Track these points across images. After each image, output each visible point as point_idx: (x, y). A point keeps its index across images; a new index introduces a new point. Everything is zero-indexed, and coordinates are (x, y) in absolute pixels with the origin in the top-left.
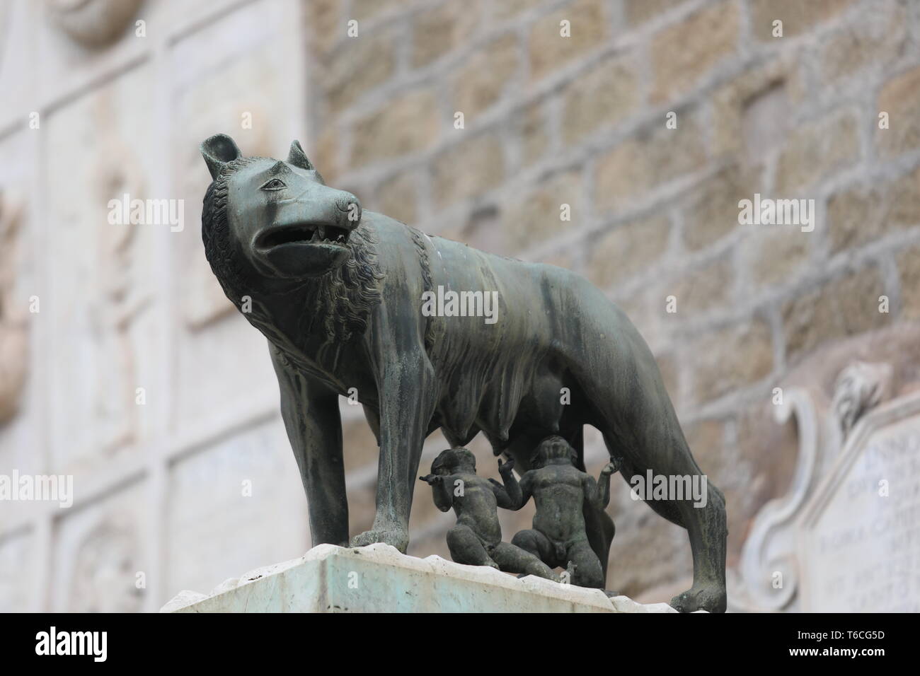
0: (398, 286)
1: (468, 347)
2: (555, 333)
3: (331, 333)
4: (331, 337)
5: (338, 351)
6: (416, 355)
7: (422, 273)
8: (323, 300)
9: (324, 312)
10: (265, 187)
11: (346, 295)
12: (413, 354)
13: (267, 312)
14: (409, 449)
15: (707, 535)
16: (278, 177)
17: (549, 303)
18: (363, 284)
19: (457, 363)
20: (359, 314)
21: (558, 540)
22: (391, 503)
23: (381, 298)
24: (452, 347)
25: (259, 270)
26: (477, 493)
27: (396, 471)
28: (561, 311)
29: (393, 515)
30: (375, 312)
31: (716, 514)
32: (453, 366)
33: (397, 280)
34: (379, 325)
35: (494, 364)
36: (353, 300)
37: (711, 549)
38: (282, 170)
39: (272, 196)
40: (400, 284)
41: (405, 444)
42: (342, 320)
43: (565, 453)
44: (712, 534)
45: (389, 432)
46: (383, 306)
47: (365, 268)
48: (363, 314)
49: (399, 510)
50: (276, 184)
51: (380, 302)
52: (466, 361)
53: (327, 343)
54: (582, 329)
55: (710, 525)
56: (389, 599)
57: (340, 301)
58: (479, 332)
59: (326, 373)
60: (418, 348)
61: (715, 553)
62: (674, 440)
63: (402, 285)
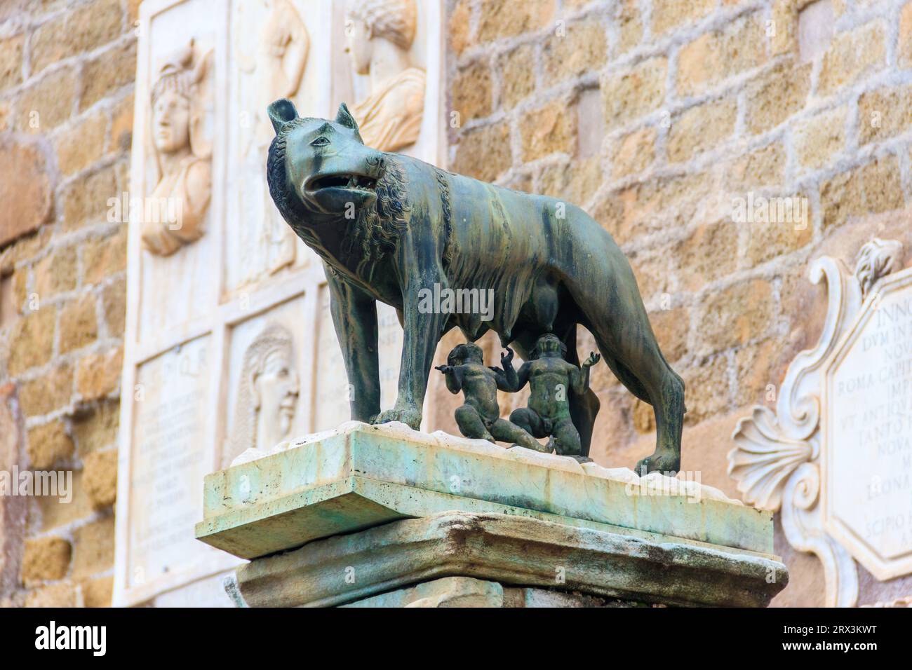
0: (421, 217)
1: (479, 264)
2: (552, 253)
3: (368, 253)
4: (367, 257)
5: (373, 267)
6: (434, 272)
7: (443, 206)
8: (362, 228)
9: (362, 237)
10: (314, 143)
11: (380, 224)
12: (431, 271)
13: (316, 237)
14: (425, 347)
15: (668, 413)
16: (324, 135)
17: (548, 228)
18: (394, 216)
19: (470, 277)
20: (391, 238)
21: (546, 417)
22: (409, 389)
23: (408, 226)
24: (465, 264)
25: (308, 207)
26: (481, 380)
27: (414, 363)
28: (558, 235)
29: (411, 398)
30: (403, 238)
31: (675, 397)
32: (466, 279)
33: (421, 213)
34: (405, 248)
35: (500, 278)
36: (385, 228)
37: (670, 424)
38: (327, 129)
39: (319, 150)
40: (424, 216)
41: (422, 342)
42: (376, 243)
43: (556, 348)
44: (672, 412)
45: (410, 333)
46: (409, 232)
47: (396, 202)
48: (393, 239)
49: (416, 394)
50: (323, 141)
51: (407, 230)
52: (477, 276)
53: (364, 260)
54: (574, 250)
55: (671, 405)
56: (399, 465)
57: (375, 229)
58: (487, 253)
59: (364, 283)
60: (436, 267)
61: (673, 427)
62: (644, 339)
63: (425, 216)
